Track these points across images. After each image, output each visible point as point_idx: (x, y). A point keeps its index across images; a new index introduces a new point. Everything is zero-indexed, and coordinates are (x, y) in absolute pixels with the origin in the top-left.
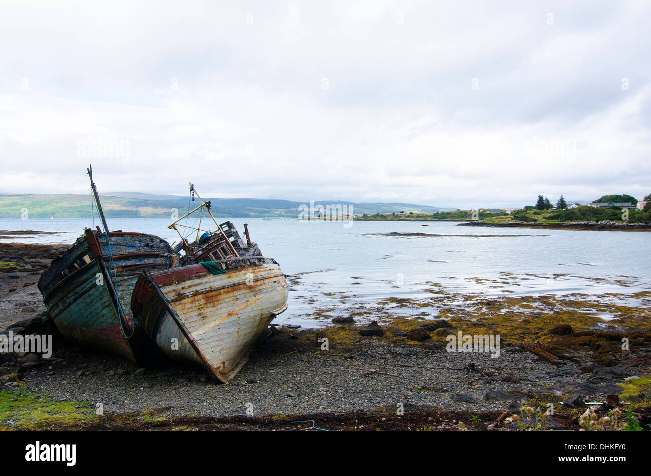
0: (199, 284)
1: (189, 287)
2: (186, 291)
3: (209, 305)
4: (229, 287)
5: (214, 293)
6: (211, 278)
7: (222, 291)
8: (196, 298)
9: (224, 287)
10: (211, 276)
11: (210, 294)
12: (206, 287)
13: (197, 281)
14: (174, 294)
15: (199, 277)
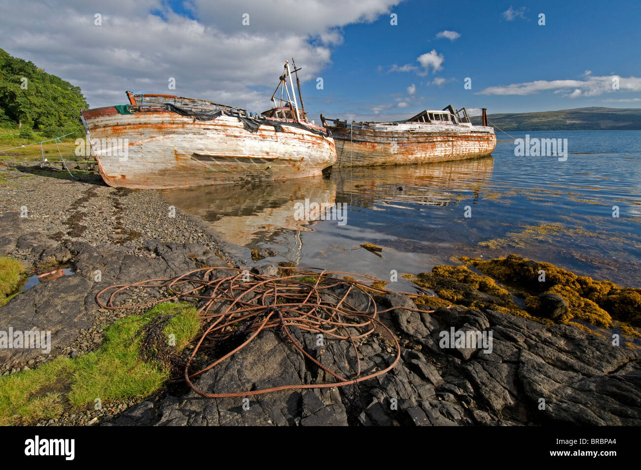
0: (109, 120)
1: (102, 121)
2: (100, 124)
3: (114, 135)
4: (134, 124)
5: (120, 127)
6: (119, 116)
7: (128, 126)
8: (107, 129)
9: (129, 124)
10: (120, 115)
11: (117, 128)
12: (115, 122)
13: (108, 118)
14: (92, 124)
15: (109, 115)
